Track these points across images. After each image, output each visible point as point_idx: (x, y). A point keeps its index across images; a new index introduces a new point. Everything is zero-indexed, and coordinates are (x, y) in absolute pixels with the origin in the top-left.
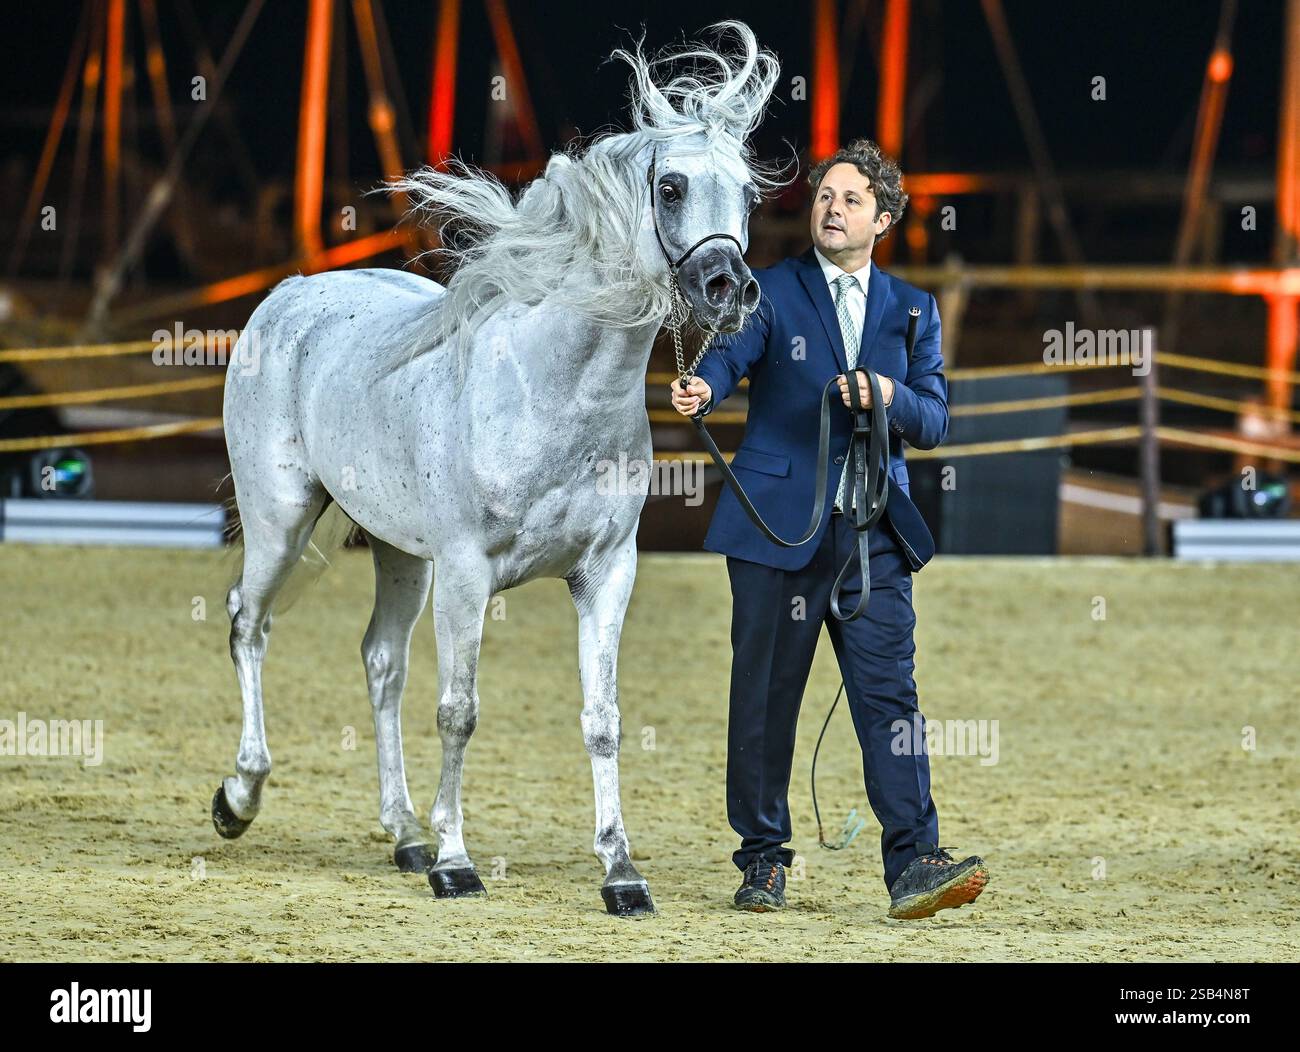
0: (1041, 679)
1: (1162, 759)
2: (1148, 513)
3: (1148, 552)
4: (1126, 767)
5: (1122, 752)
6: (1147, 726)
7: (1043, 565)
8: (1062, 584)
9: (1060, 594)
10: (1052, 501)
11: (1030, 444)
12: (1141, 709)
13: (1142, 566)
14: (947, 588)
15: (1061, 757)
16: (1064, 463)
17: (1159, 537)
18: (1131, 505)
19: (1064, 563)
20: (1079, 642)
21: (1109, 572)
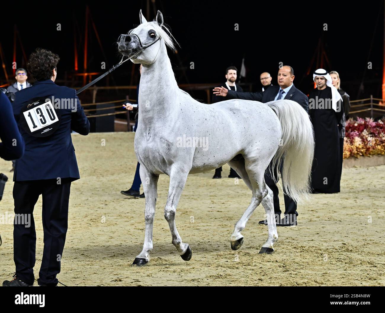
0: (112, 151)
1: (132, 164)
2: (128, 125)
3: (128, 131)
4: (126, 165)
5: (126, 163)
6: (129, 158)
7: (112, 133)
8: (115, 136)
9: (115, 138)
10: (113, 123)
11: (109, 114)
12: (128, 156)
13: (128, 133)
14: (97, 137)
15: (116, 164)
16: (115, 117)
17: (130, 128)
18: (126, 123)
19: (115, 133)
20: (118, 145)
21: (122, 134)
